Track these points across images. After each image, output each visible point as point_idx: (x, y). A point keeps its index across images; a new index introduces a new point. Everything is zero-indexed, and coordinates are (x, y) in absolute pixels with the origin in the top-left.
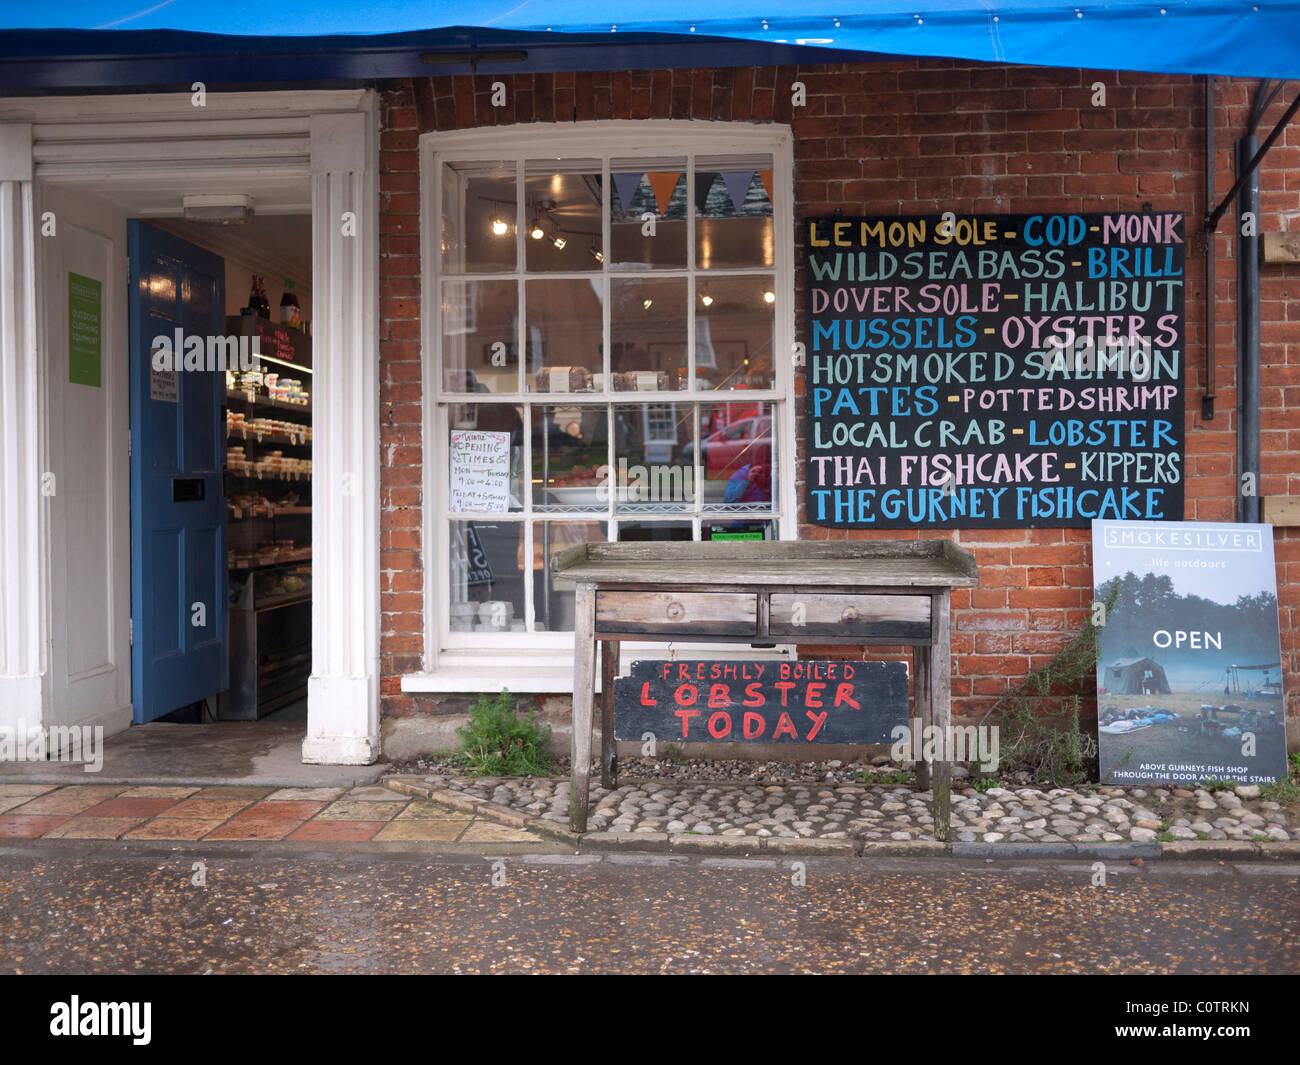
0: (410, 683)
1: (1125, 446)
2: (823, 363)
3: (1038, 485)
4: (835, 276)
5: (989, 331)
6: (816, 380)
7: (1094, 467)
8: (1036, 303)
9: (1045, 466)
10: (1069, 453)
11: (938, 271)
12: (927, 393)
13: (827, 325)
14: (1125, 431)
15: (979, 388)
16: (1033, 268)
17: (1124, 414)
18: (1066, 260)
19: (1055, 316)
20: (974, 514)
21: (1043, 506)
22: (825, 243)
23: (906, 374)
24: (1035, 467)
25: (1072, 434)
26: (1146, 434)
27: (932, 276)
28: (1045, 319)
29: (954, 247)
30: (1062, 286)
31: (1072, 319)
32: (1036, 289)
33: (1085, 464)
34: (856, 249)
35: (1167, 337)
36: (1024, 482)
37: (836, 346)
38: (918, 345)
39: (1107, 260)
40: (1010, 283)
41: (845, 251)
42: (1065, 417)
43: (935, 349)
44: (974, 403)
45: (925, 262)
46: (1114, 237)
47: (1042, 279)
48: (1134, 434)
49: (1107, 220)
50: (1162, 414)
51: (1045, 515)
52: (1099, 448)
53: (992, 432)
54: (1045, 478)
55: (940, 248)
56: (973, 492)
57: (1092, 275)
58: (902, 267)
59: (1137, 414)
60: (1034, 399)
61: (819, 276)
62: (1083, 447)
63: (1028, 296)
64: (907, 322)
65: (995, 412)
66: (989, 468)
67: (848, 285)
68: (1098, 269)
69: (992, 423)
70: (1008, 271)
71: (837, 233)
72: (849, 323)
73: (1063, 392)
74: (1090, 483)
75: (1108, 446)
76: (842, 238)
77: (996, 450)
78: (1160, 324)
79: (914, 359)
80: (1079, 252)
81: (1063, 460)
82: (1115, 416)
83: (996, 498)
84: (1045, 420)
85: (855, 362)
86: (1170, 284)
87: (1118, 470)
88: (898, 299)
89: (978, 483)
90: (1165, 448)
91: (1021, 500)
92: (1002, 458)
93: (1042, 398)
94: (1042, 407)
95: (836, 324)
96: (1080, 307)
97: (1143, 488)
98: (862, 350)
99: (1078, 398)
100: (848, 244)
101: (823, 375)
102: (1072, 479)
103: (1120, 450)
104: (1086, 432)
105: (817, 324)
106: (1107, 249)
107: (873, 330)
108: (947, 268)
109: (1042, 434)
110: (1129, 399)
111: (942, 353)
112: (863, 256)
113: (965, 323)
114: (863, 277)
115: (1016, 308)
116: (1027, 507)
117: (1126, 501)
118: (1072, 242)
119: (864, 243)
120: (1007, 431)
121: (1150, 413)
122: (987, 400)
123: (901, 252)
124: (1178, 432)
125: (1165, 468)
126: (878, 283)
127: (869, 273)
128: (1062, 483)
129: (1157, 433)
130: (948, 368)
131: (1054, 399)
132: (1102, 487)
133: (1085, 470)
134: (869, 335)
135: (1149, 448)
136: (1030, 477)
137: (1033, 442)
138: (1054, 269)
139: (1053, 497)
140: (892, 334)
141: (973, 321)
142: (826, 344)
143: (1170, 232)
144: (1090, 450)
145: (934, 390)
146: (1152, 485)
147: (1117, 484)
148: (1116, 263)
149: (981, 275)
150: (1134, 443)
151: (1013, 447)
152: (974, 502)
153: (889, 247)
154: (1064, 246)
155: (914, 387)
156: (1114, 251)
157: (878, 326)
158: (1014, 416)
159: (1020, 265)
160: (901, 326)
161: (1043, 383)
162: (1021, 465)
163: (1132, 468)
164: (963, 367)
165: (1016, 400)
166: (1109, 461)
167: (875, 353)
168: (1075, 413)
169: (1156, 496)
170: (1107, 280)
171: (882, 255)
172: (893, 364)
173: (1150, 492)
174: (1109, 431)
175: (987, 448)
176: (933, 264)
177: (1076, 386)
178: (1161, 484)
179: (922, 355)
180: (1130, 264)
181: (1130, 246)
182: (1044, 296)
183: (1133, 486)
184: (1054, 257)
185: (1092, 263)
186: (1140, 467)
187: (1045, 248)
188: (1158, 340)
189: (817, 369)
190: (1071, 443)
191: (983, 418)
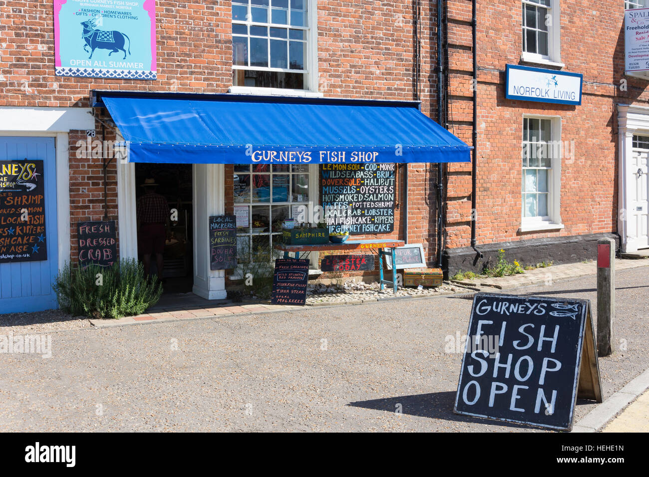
0: (232, 278)
1: (383, 215)
2: (325, 197)
3: (367, 224)
4: (328, 177)
5: (358, 189)
6: (323, 201)
7: (377, 220)
8: (367, 183)
9: (368, 220)
10: (373, 217)
11: (348, 176)
12: (346, 203)
13: (326, 188)
14: (383, 211)
15: (356, 202)
16: (367, 175)
17: (383, 208)
18: (373, 174)
19: (371, 186)
20: (354, 231)
21: (368, 229)
22: (326, 169)
23: (342, 199)
24: (366, 220)
25: (373, 212)
26: (387, 212)
27: (347, 177)
28: (369, 187)
29: (351, 171)
30: (372, 180)
31: (374, 187)
32: (367, 180)
33: (376, 219)
34: (332, 170)
35: (391, 191)
36: (364, 224)
37: (328, 193)
38: (344, 193)
39: (381, 174)
40: (362, 179)
41: (330, 170)
42: (372, 209)
43: (347, 194)
44: (355, 206)
45: (346, 174)
46: (382, 169)
47: (368, 178)
48: (385, 212)
49: (381, 165)
50: (390, 208)
51: (368, 231)
52: (378, 216)
53: (358, 212)
54: (368, 222)
55: (349, 170)
56: (354, 226)
57: (378, 177)
58: (341, 175)
59: (386, 208)
60: (366, 205)
61: (324, 177)
62: (376, 215)
63: (366, 182)
64: (342, 187)
65: (359, 208)
66: (357, 221)
67: (330, 179)
68: (379, 176)
69: (358, 210)
70: (362, 176)
71: (329, 167)
72: (330, 187)
73: (372, 203)
74: (377, 224)
75: (380, 215)
76: (330, 168)
77: (359, 216)
78: (390, 188)
79: (343, 195)
80: (375, 172)
81: (372, 218)
82: (382, 208)
83: (359, 227)
84: (368, 209)
85: (331, 196)
86: (392, 179)
87: (382, 220)
88: (340, 182)
89: (355, 224)
90: (391, 215)
91: (363, 227)
92: (360, 218)
93: (368, 204)
94: (368, 207)
95: (328, 187)
96: (375, 184)
97: (386, 224)
98: (333, 194)
99: (375, 204)
100: (330, 169)
101: (325, 199)
102: (373, 222)
103: (382, 216)
104: (376, 212)
105: (324, 188)
106: (381, 171)
107: (335, 189)
108: (350, 175)
109: (368, 213)
110: (384, 204)
111: (349, 194)
112: (333, 172)
113: (354, 188)
114: (333, 177)
115: (363, 184)
116: (365, 229)
117: (383, 227)
118: (374, 170)
119: (334, 169)
120: (361, 212)
121: (388, 208)
122: (357, 205)
123: (341, 171)
124: (393, 212)
125: (391, 220)
126: (336, 178)
127: (335, 176)
128: (372, 223)
129: (389, 212)
130: (350, 198)
131: (370, 205)
132: (379, 224)
133: (376, 220)
134: (334, 190)
135: (388, 215)
136: (365, 222)
137: (366, 214)
138: (371, 176)
139: (369, 227)
140: (339, 190)
141: (355, 187)
142: (326, 192)
143: (392, 168)
144: (377, 216)
145: (347, 203)
146: (388, 224)
147: (382, 223)
148: (382, 175)
149: (357, 177)
150: (385, 214)
151: (363, 215)
152: (355, 228)
153: (339, 170)
154: (373, 170)
155: (343, 202)
156: (382, 172)
157: (336, 188)
158: (363, 209)
159: (364, 175)
160: (341, 188)
161: (368, 201)
162: (364, 219)
163: (385, 220)
164: (353, 198)
165: (363, 205)
166: (380, 218)
167: (335, 194)
168: (374, 208)
169: (389, 226)
170: (381, 178)
171: (337, 172)
172: (339, 197)
173: (388, 225)
174: (380, 211)
175: (357, 216)
176: (347, 174)
177: (374, 202)
178: (390, 223)
179: (345, 195)
180: (385, 175)
181: (385, 171)
182: (369, 182)
183: (385, 224)
184: (371, 173)
185: (378, 174)
186: (386, 220)
187: (369, 171)
188: (390, 192)
189: (324, 198)
190: (373, 215)
191: (356, 209)
